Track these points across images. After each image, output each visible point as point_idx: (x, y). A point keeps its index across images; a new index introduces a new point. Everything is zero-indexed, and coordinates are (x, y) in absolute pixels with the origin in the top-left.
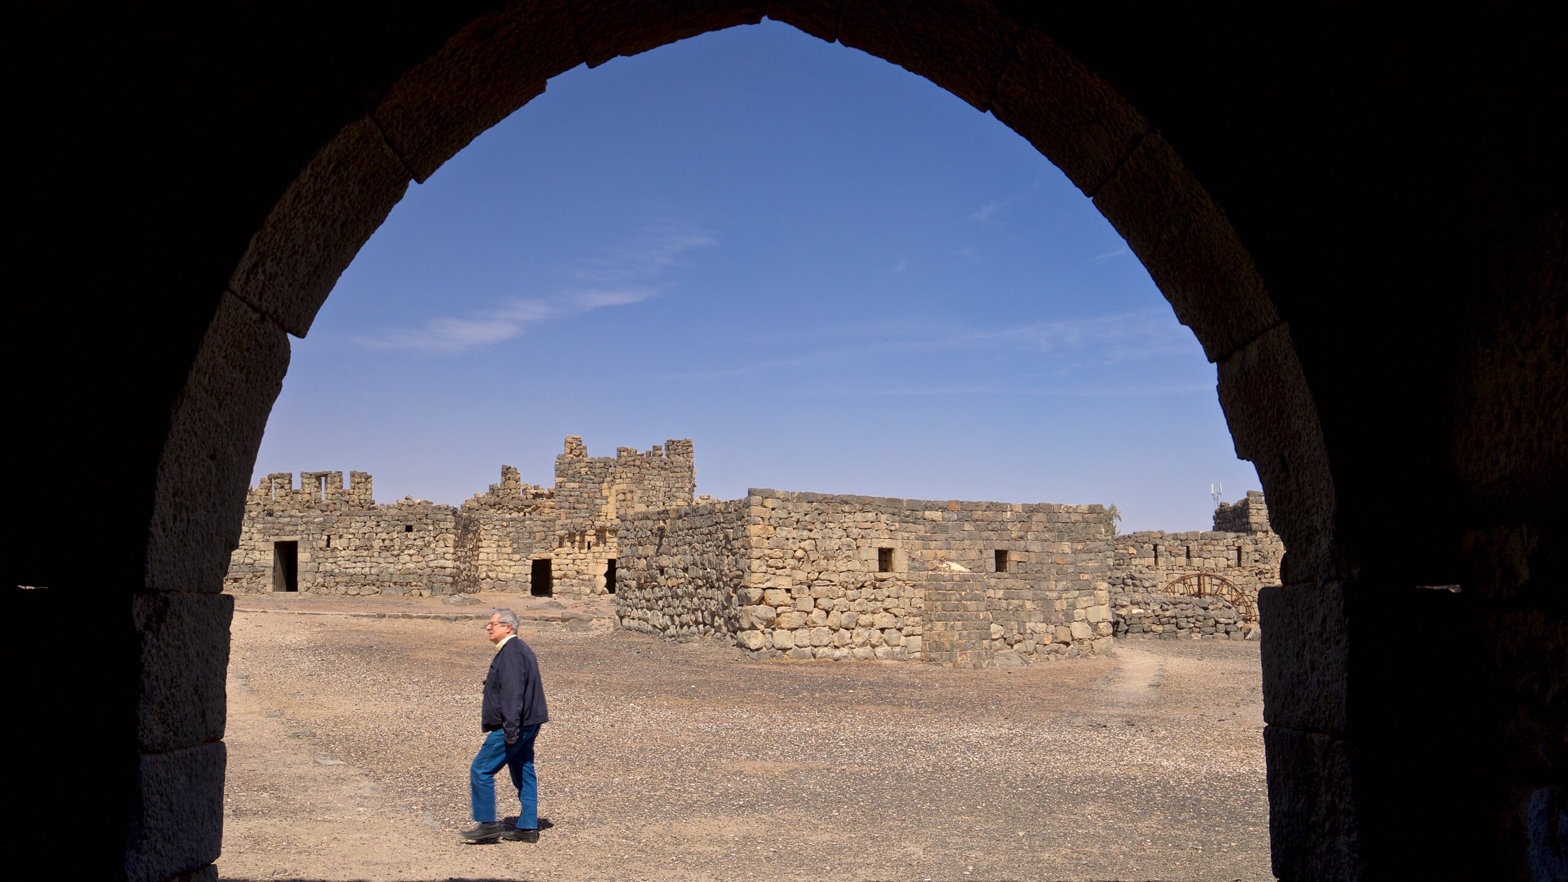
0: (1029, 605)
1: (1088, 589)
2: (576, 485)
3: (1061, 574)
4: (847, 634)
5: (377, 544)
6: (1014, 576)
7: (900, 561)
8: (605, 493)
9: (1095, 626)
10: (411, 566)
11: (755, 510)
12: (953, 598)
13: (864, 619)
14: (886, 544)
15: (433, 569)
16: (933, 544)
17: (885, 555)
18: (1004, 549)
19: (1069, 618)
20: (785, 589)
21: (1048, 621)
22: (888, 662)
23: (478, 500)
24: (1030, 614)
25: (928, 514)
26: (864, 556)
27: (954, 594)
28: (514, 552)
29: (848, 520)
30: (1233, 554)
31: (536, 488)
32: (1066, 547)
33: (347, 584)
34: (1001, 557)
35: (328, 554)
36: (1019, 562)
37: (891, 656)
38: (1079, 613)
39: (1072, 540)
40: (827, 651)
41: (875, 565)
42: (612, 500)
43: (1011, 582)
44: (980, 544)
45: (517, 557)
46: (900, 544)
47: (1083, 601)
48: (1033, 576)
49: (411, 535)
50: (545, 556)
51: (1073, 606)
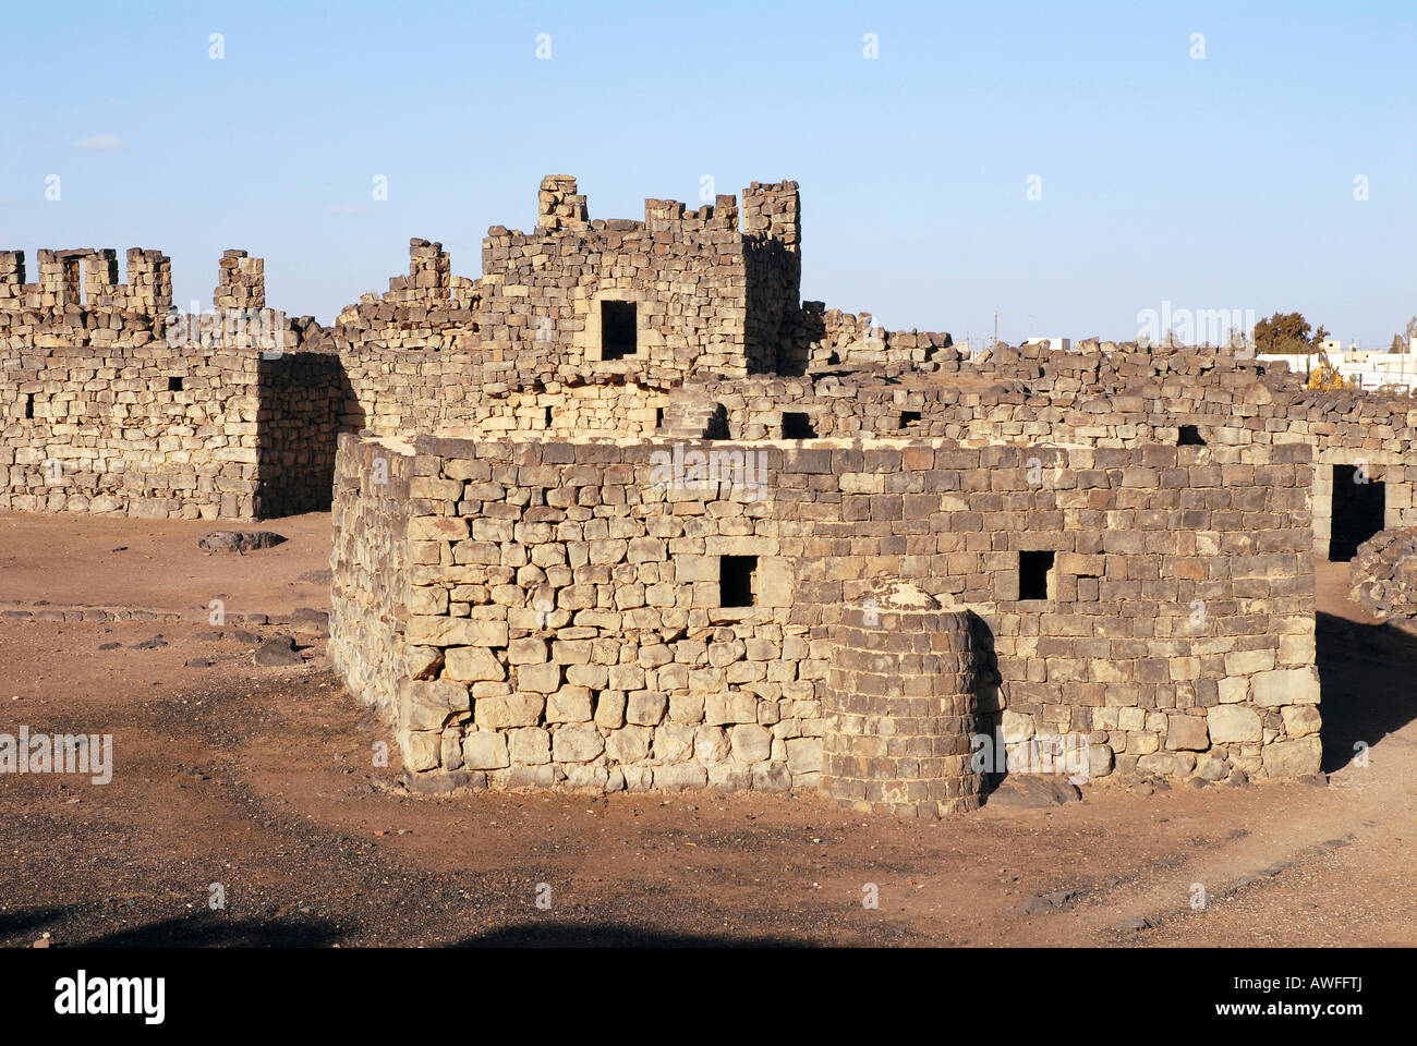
1: (1260, 632)
5: (119, 413)
6: (1066, 606)
7: (770, 584)
9: (1273, 716)
10: (182, 458)
12: (881, 663)
14: (739, 547)
16: (858, 545)
18: (1042, 549)
19: (1205, 698)
20: (490, 648)
21: (1148, 705)
25: (849, 482)
26: (684, 574)
27: (882, 657)
32: (1207, 541)
36: (1080, 577)
38: (1231, 689)
39: (1224, 526)
41: (710, 593)
43: (1057, 626)
44: (982, 542)
46: (774, 546)
47: (1245, 660)
49: (180, 397)
51: (1218, 672)
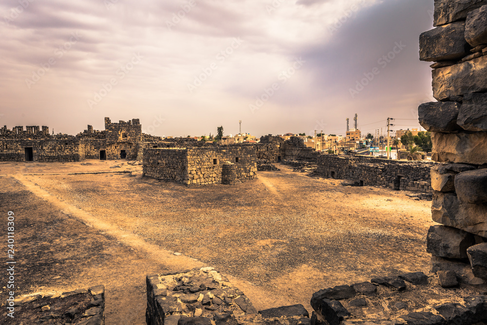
0: (242, 169)
1: (253, 165)
2: (111, 131)
3: (248, 161)
4: (207, 179)
5: (57, 148)
6: (239, 163)
7: (218, 162)
8: (119, 133)
10: (67, 154)
11: (188, 152)
13: (211, 175)
14: (215, 158)
15: (74, 155)
16: (224, 157)
17: (215, 161)
18: (237, 157)
19: (249, 171)
20: (195, 170)
21: (245, 172)
22: (216, 185)
23: (81, 134)
24: (242, 171)
26: (210, 161)
28: (95, 148)
29: (207, 153)
30: (266, 148)
31: (98, 131)
32: (249, 156)
33: (49, 159)
34: (237, 159)
35: (42, 151)
36: (240, 160)
37: (216, 183)
40: (203, 183)
41: (213, 163)
42: (121, 135)
44: (233, 156)
45: (96, 150)
46: (218, 158)
47: (252, 167)
48: (243, 162)
49: (67, 146)
50: (103, 149)
51: (250, 169)
